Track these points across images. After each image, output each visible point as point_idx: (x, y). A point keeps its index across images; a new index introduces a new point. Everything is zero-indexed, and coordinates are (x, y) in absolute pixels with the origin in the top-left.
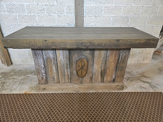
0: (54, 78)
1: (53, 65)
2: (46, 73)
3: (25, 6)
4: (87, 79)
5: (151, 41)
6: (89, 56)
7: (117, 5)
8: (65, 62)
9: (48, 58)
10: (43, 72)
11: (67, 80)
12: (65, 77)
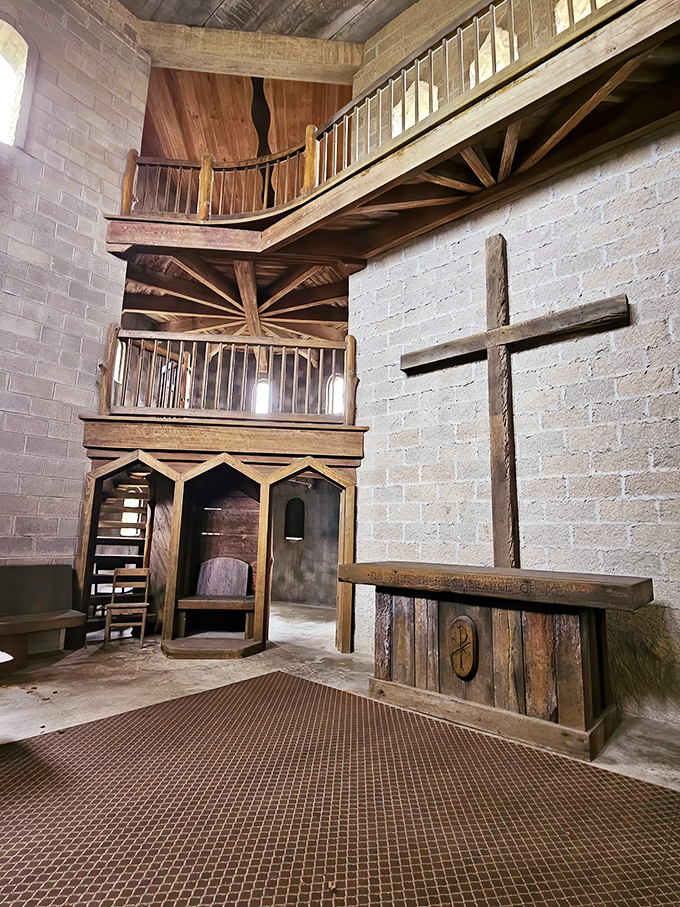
0: (405, 669)
1: (407, 632)
2: (390, 648)
3: (404, 526)
4: (478, 685)
5: (610, 591)
6: (481, 622)
7: (609, 522)
8: (430, 628)
9: (400, 612)
10: (387, 644)
11: (431, 683)
12: (429, 671)
